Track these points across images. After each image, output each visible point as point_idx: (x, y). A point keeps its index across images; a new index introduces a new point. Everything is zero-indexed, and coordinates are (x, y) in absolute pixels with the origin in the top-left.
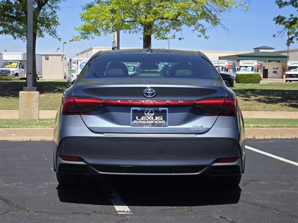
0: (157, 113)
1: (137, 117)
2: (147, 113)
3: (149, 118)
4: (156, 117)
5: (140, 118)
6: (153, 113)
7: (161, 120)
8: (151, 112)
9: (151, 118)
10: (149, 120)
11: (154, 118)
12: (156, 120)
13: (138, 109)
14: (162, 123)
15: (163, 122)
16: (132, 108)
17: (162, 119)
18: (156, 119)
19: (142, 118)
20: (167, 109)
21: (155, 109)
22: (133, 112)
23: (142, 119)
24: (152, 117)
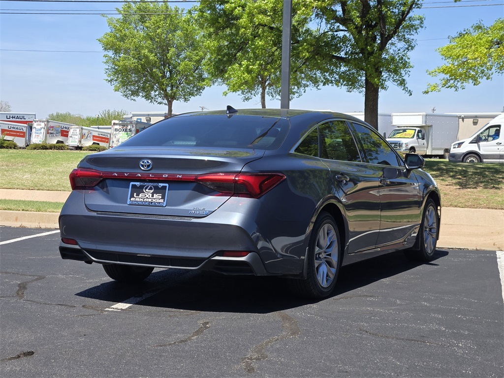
0: (157, 190)
1: (135, 194)
2: (146, 189)
3: (147, 196)
4: (155, 195)
5: (138, 195)
6: (152, 190)
7: (160, 199)
8: (151, 189)
9: (149, 196)
10: (147, 198)
11: (153, 196)
12: (154, 199)
13: (138, 184)
14: (159, 203)
15: (162, 201)
16: (132, 183)
17: (160, 197)
18: (154, 197)
19: (140, 195)
20: (167, 185)
21: (155, 184)
22: (132, 187)
23: (140, 197)
24: (151, 195)
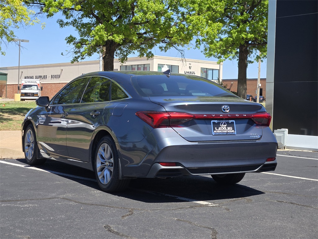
0: (229, 125)
1: (216, 128)
2: (221, 124)
3: (224, 129)
4: (228, 128)
5: (218, 129)
6: (225, 124)
7: (232, 130)
8: (224, 124)
9: (225, 129)
10: (224, 130)
11: (227, 129)
12: (229, 130)
13: (216, 121)
14: (232, 132)
15: (233, 131)
16: (212, 121)
17: (232, 129)
18: (228, 129)
19: (219, 128)
20: (234, 121)
21: (227, 121)
22: (213, 124)
23: (219, 130)
24: (226, 128)
